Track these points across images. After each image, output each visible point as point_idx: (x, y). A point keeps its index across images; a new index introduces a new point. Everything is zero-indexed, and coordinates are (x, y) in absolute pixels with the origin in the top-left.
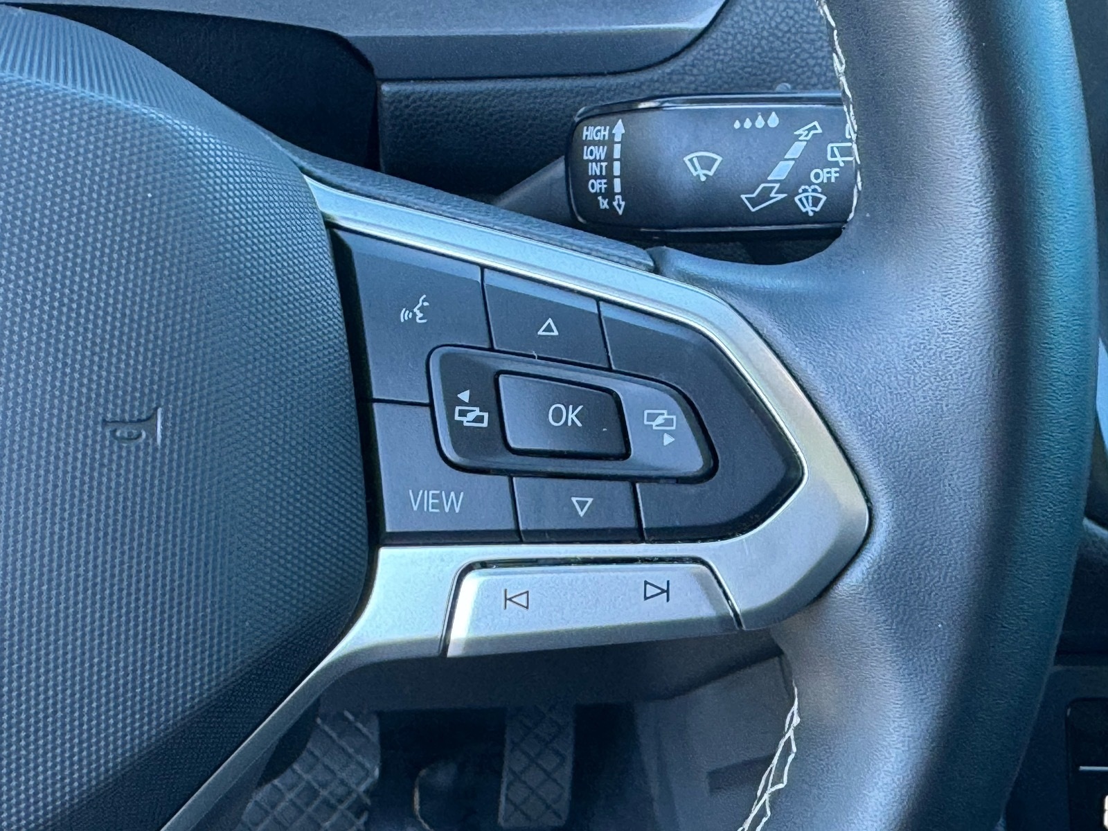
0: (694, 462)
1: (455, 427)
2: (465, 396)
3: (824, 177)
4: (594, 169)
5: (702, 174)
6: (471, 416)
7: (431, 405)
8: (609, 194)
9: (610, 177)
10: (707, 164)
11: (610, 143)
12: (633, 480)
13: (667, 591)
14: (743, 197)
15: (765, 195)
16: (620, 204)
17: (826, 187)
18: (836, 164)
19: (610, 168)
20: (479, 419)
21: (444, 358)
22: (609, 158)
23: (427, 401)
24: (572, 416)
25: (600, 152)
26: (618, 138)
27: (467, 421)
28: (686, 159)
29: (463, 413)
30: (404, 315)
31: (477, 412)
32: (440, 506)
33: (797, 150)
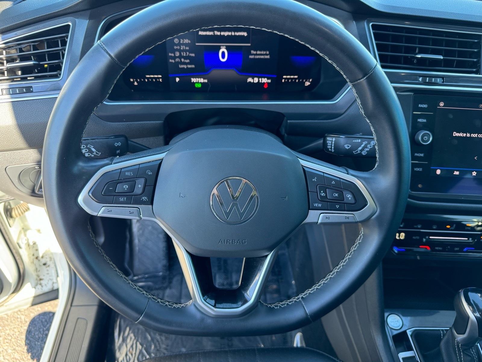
0: (353, 202)
1: (321, 196)
2: (322, 192)
3: (367, 150)
4: (329, 144)
5: (347, 148)
6: (323, 194)
7: (317, 192)
8: (331, 148)
9: (331, 146)
10: (348, 146)
11: (332, 141)
12: (345, 203)
13: (348, 218)
14: (353, 152)
15: (357, 152)
16: (333, 151)
17: (367, 151)
18: (369, 148)
19: (332, 145)
20: (324, 195)
21: (319, 186)
22: (332, 143)
23: (316, 192)
24: (337, 195)
25: (330, 142)
26: (333, 141)
27: (322, 195)
28: (345, 146)
29: (322, 194)
30: (313, 180)
31: (324, 194)
32: (318, 206)
33: (363, 146)
